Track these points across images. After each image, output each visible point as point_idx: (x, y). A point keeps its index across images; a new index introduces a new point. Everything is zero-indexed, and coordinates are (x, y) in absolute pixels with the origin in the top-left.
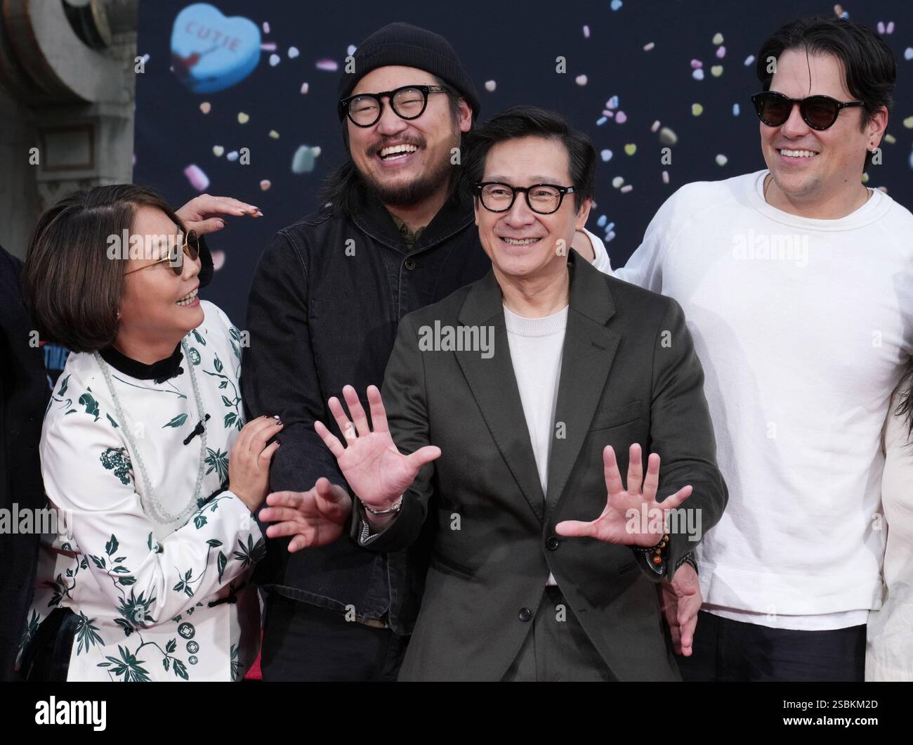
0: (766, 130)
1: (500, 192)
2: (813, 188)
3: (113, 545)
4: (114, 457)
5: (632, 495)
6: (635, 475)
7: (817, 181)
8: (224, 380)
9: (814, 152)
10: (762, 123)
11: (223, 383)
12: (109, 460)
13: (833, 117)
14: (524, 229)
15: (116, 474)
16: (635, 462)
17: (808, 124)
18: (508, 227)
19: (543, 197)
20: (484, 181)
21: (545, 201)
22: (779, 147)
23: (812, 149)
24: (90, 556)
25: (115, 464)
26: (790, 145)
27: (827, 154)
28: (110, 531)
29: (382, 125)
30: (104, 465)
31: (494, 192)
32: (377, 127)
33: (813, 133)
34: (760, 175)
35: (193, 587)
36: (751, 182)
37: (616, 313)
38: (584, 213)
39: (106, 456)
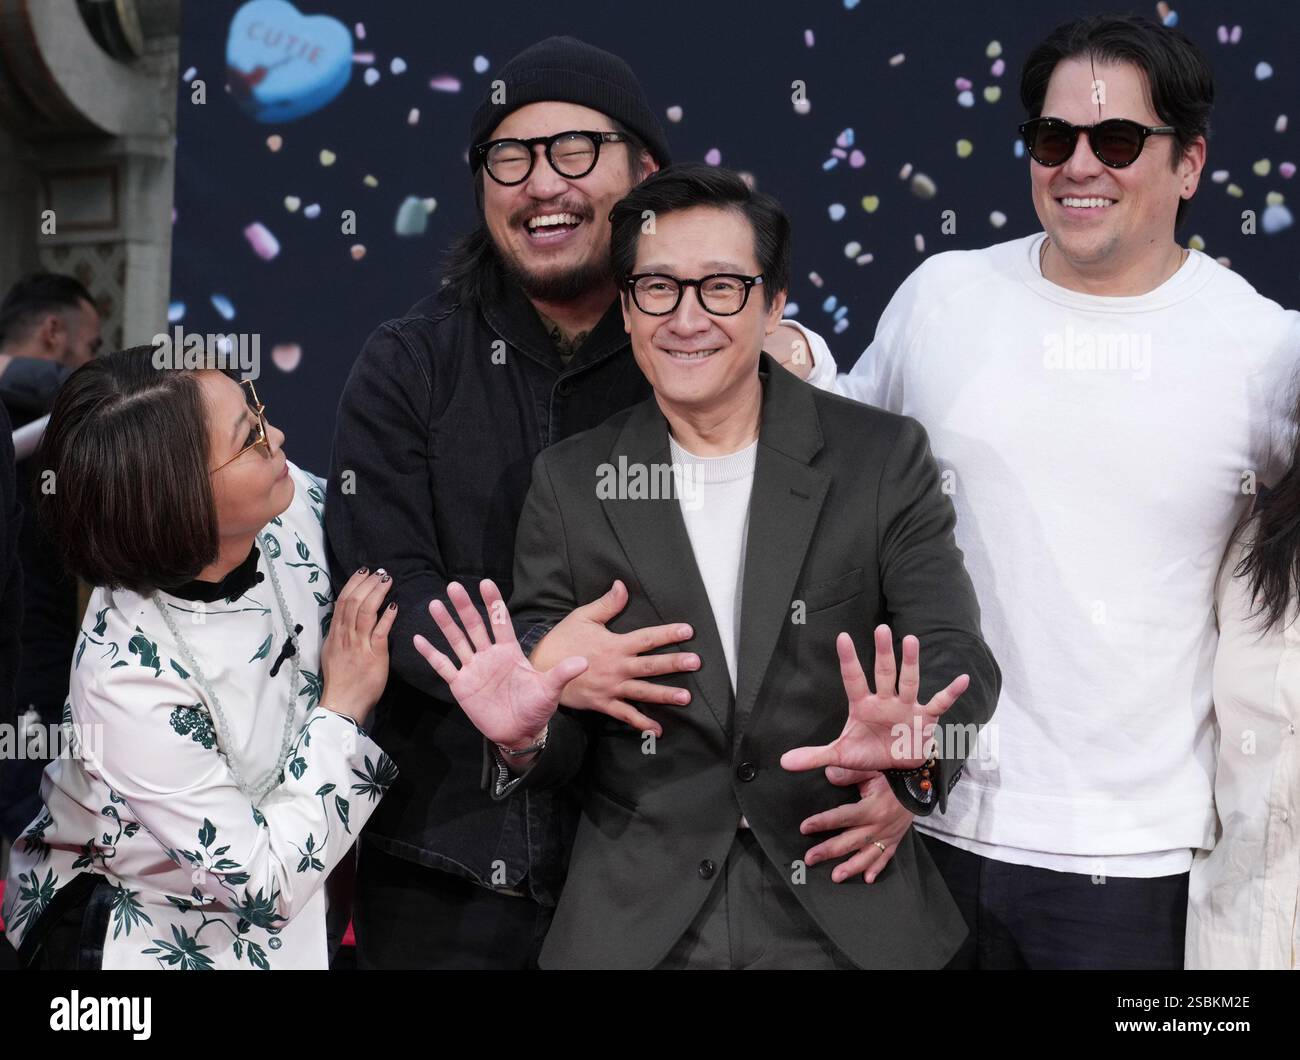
0: (1040, 172)
1: (659, 287)
2: (1110, 251)
3: (208, 833)
4: (187, 716)
5: (883, 698)
6: (885, 670)
7: (1115, 240)
8: (314, 569)
9: (1110, 199)
10: (1033, 161)
11: (313, 574)
12: (183, 721)
13: (1137, 149)
14: (697, 338)
15: (195, 739)
16: (884, 651)
17: (1101, 160)
18: (674, 336)
19: (720, 292)
20: (637, 272)
21: (724, 297)
22: (1061, 194)
23: (1108, 196)
24: (180, 851)
25: (191, 725)
26: (1076, 191)
27: (1130, 201)
28: (201, 815)
29: (533, 184)
30: (177, 730)
31: (651, 287)
32: (526, 187)
33: (1109, 173)
34: (1034, 241)
35: (321, 856)
36: (1022, 251)
37: (825, 444)
38: (776, 309)
39: (178, 717)
